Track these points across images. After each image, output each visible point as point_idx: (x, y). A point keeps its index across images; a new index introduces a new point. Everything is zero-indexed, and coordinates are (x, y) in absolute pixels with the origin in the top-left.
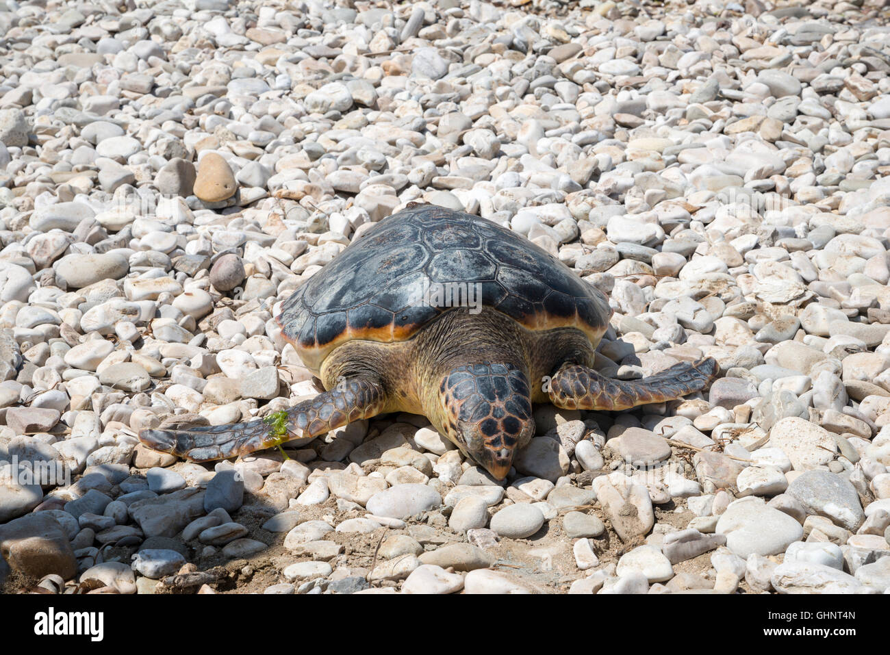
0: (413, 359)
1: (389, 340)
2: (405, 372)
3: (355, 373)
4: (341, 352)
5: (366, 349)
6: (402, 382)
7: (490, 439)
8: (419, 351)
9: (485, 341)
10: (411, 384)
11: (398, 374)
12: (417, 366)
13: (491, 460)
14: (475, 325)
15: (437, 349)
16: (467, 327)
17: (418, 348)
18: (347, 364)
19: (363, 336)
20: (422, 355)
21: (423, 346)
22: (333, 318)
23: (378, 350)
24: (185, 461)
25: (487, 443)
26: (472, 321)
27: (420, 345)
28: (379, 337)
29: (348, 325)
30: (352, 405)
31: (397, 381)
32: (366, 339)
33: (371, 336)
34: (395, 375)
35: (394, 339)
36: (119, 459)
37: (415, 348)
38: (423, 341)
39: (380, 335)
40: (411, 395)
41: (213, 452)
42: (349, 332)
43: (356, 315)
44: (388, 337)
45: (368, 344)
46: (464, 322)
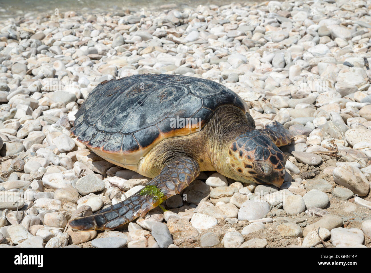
0: (206, 140)
1: (189, 133)
2: (202, 148)
3: (173, 156)
4: (160, 147)
5: (175, 142)
6: (201, 154)
7: (276, 166)
8: (208, 135)
9: (236, 122)
10: (206, 155)
11: (198, 150)
12: (209, 144)
13: (278, 176)
14: (228, 115)
15: (218, 131)
16: (226, 117)
17: (207, 133)
18: (166, 153)
19: (172, 135)
20: (210, 137)
21: (209, 132)
22: (148, 131)
23: (182, 141)
24: (103, 231)
25: (275, 169)
26: (227, 114)
27: (207, 131)
28: (182, 133)
29: (160, 132)
30: (193, 170)
31: (198, 155)
32: (173, 137)
33: (176, 134)
34: (197, 151)
35: (191, 132)
36: (65, 243)
37: (205, 133)
38: (208, 129)
39: (182, 132)
40: (207, 160)
41: (122, 220)
42: (162, 136)
43: (163, 125)
44: (187, 132)
45: (176, 139)
46: (223, 115)
